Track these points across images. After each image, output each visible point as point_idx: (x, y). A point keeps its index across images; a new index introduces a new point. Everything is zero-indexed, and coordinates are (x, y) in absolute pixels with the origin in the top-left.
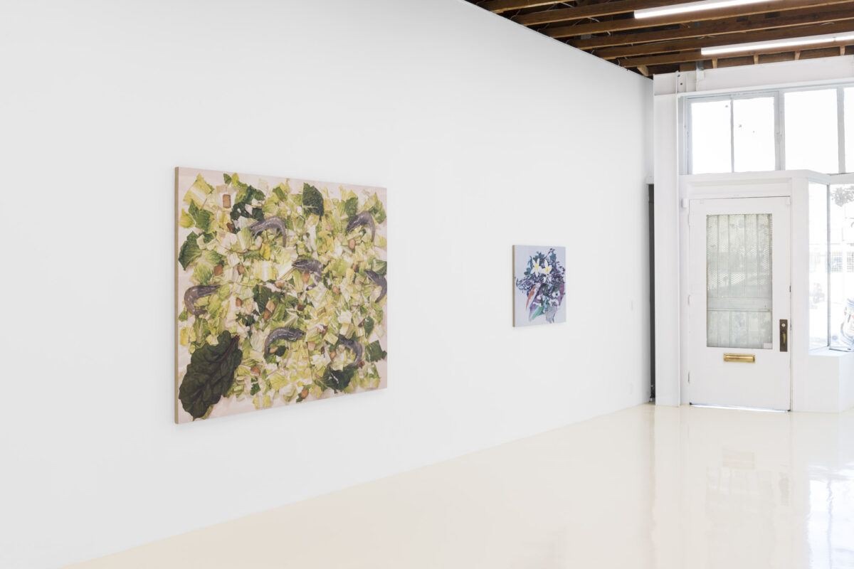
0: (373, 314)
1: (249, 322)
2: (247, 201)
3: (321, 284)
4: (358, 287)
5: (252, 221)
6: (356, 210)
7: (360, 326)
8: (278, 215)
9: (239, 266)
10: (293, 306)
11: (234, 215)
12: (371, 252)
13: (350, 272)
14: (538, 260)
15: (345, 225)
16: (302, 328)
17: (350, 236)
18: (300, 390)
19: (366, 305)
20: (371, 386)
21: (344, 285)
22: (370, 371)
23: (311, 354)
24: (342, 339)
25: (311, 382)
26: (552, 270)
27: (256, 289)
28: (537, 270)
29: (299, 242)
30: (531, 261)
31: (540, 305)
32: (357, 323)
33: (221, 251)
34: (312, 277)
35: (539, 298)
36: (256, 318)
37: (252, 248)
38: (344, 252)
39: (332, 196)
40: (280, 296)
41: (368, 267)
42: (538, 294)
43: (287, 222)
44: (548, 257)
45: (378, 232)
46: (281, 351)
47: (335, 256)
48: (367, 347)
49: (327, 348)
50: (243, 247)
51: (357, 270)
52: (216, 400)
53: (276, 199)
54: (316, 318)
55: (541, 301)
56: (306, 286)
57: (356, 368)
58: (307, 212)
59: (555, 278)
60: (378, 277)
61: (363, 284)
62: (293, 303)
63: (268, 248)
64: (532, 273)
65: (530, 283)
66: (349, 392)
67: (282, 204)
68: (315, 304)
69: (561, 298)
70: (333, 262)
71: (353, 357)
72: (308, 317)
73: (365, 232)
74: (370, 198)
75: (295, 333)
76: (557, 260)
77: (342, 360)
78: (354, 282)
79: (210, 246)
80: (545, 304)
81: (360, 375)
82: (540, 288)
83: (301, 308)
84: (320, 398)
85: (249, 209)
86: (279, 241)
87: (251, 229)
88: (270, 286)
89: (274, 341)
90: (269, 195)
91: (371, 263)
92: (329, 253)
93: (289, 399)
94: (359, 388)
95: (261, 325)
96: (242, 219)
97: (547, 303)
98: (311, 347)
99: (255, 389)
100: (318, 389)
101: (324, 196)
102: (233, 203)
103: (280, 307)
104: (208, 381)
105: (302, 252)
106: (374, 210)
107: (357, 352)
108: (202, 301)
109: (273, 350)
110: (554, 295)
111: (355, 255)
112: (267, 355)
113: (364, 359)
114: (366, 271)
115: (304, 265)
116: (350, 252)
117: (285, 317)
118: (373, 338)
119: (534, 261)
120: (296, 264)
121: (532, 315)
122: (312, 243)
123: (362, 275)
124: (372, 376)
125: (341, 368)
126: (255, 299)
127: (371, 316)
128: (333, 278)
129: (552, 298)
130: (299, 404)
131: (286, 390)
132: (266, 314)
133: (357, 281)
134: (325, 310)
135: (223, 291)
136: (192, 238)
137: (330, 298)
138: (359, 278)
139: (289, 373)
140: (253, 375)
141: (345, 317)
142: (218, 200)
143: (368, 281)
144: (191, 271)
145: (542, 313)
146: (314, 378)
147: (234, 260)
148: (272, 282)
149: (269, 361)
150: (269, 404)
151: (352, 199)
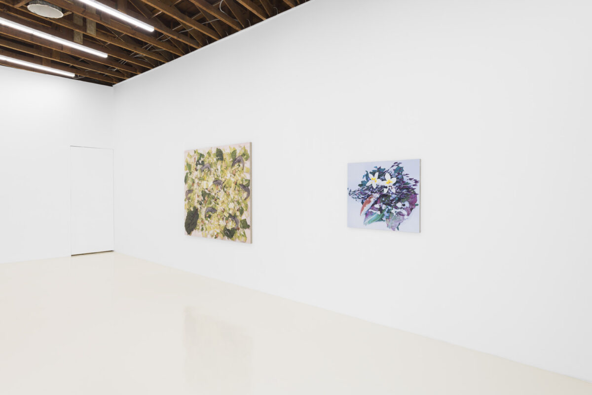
0: (243, 205)
1: (201, 204)
2: (200, 159)
3: (222, 190)
4: (237, 192)
5: (201, 166)
6: (235, 156)
7: (238, 210)
8: (209, 163)
9: (198, 183)
10: (213, 199)
11: (197, 165)
12: (242, 175)
13: (233, 185)
14: (377, 174)
15: (231, 164)
16: (216, 209)
17: (233, 169)
18: (215, 234)
19: (240, 201)
20: (242, 241)
21: (231, 191)
22: (242, 233)
23: (219, 220)
24: (230, 215)
25: (219, 232)
26: (397, 182)
27: (202, 192)
28: (375, 181)
29: (215, 173)
30: (367, 175)
31: (379, 213)
32: (236, 209)
33: (194, 178)
34: (219, 187)
35: (377, 206)
36: (202, 202)
37: (201, 176)
38: (231, 176)
39: (226, 151)
40: (209, 194)
41: (241, 183)
42: (376, 203)
43: (211, 165)
44: (392, 170)
45: (245, 165)
46: (210, 217)
47: (228, 178)
48: (241, 221)
49: (225, 218)
50: (199, 176)
51: (236, 184)
52: (193, 230)
53: (208, 157)
54: (220, 205)
55: (381, 209)
56: (217, 191)
57: (236, 230)
58: (218, 160)
59: (402, 189)
60: (246, 187)
61: (239, 191)
62: (213, 198)
63: (205, 176)
64: (368, 184)
65: (366, 194)
66: (233, 240)
67: (210, 158)
68: (221, 199)
69: (411, 209)
70: (227, 181)
71: (235, 224)
72: (218, 204)
73: (239, 166)
74: (242, 149)
75: (213, 210)
76: (404, 173)
77: (231, 225)
78: (235, 190)
79: (191, 176)
80: (385, 213)
81: (238, 233)
82: (378, 199)
83: (216, 200)
84: (222, 239)
85: (200, 162)
86: (209, 173)
87: (201, 169)
88: (206, 190)
89: (207, 212)
90: (206, 155)
91: (242, 181)
92: (225, 177)
93: (212, 236)
94: (237, 240)
95: (204, 205)
96: (199, 166)
97: (389, 212)
98: (219, 217)
99: (202, 229)
100: (222, 235)
101: (224, 152)
102: (196, 160)
103: (209, 199)
104: (191, 223)
105: (216, 177)
106: (244, 155)
107: (237, 223)
108: (189, 195)
109: (207, 216)
110: (399, 205)
111: (235, 177)
112: (206, 217)
113: (239, 227)
114: (240, 184)
115: (217, 182)
116: (233, 176)
117: (211, 203)
118: (243, 217)
119: (371, 176)
120: (214, 182)
121: (367, 221)
122: (219, 173)
123: (238, 187)
124: (243, 236)
125: (230, 228)
126: (202, 195)
127: (243, 206)
128: (227, 188)
129: (396, 208)
130: (215, 239)
131: (211, 232)
132: (205, 201)
133: (236, 189)
134: (223, 202)
135: (194, 192)
136: (187, 174)
137: (225, 196)
138: (237, 188)
139: (212, 226)
140: (202, 224)
141: (232, 205)
142: (193, 160)
143: (241, 189)
144: (187, 185)
145: (381, 220)
146: (220, 230)
147: (197, 181)
148: (207, 189)
149: (206, 220)
150: (206, 236)
151: (234, 151)
